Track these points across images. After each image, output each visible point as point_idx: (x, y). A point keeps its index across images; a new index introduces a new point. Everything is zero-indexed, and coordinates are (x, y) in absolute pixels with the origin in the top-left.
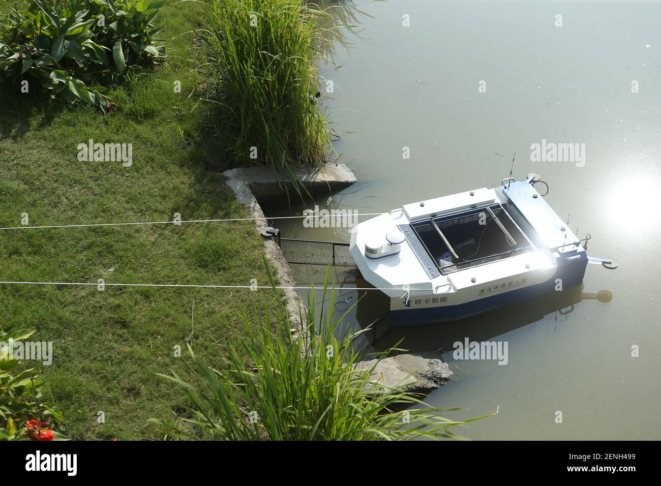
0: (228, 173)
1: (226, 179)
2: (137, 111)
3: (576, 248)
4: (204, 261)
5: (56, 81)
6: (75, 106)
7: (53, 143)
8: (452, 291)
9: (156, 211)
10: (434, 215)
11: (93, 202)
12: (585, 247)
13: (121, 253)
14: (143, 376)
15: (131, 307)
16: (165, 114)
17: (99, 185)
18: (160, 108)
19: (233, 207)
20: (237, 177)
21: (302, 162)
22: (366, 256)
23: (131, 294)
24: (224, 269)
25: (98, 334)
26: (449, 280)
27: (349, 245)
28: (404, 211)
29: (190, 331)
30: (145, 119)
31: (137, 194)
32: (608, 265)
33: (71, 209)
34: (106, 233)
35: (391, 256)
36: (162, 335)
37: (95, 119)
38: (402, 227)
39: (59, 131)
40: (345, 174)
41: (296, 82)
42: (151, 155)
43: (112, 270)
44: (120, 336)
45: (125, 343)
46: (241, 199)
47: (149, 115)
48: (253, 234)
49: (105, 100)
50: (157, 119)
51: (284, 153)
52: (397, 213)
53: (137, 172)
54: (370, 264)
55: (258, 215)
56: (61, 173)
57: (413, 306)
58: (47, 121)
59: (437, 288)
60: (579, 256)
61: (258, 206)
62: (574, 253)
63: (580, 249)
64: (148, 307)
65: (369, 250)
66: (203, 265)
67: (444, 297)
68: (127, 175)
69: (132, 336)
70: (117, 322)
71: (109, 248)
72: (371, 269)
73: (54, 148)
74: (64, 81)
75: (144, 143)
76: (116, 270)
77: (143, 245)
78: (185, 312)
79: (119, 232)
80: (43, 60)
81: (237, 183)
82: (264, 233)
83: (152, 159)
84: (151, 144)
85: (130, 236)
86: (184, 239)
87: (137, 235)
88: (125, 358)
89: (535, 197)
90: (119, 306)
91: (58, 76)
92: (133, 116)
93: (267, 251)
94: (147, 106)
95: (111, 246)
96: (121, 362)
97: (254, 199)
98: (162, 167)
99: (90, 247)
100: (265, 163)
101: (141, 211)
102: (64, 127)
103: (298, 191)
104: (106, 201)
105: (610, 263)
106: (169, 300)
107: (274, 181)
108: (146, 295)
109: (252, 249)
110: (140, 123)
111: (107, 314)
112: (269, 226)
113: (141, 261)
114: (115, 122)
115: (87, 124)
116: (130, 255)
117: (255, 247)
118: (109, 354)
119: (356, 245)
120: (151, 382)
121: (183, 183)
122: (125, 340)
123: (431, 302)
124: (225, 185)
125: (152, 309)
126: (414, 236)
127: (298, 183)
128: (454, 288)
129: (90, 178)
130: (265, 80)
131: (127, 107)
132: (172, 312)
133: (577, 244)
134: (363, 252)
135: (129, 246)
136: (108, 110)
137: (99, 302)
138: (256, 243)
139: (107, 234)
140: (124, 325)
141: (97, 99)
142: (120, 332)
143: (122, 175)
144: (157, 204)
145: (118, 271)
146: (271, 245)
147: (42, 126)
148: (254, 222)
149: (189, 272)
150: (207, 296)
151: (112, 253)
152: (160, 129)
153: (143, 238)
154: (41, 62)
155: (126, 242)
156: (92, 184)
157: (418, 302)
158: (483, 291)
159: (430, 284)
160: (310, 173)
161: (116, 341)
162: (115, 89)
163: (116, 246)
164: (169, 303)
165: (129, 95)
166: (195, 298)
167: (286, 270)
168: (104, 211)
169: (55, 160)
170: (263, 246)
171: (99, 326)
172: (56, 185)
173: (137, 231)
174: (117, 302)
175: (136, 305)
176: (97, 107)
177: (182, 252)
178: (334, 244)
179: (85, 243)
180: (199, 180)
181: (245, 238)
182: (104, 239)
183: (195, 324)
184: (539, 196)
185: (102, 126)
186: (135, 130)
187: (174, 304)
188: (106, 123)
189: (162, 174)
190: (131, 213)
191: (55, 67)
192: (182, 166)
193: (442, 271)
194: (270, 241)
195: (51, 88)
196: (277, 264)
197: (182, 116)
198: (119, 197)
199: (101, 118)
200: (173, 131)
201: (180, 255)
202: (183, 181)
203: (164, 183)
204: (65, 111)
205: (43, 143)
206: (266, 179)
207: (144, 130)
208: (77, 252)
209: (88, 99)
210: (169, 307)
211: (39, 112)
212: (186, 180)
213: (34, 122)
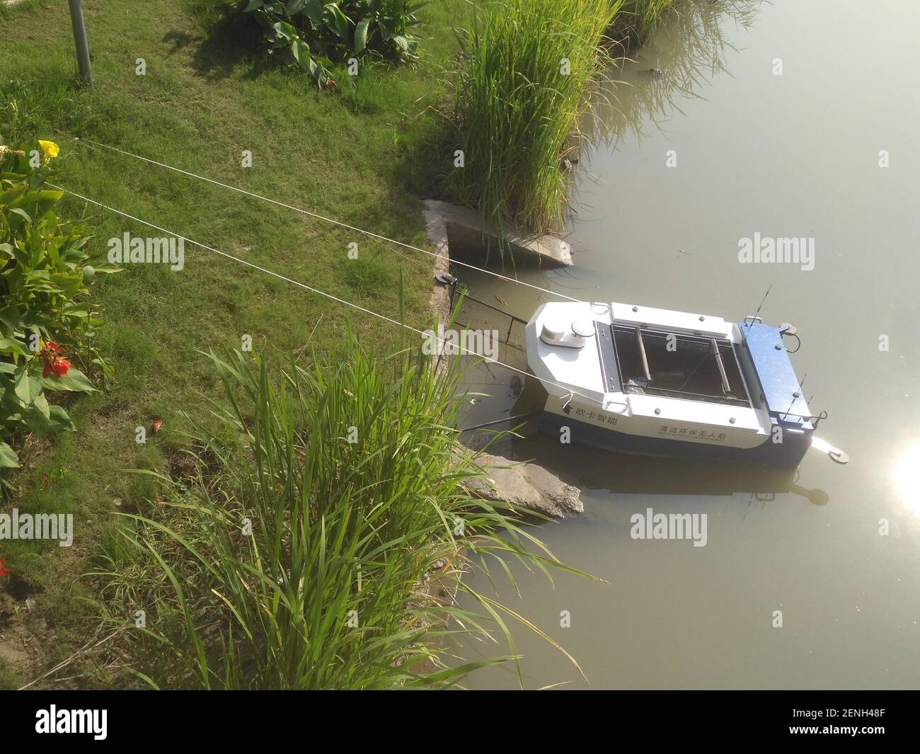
0: (430, 203)
1: (426, 208)
2: (357, 100)
3: (802, 421)
4: (355, 278)
5: (280, 34)
6: (291, 70)
7: (248, 99)
8: (625, 414)
9: (327, 209)
10: (643, 325)
12: (815, 426)
13: (266, 235)
15: (248, 294)
16: (388, 116)
17: (277, 159)
18: (385, 107)
19: (418, 237)
20: (438, 210)
21: (519, 223)
22: (540, 338)
23: (255, 282)
24: (374, 296)
25: (197, 307)
26: (627, 400)
28: (610, 309)
29: (304, 344)
30: (363, 113)
31: (315, 184)
34: (259, 209)
35: (570, 348)
36: (269, 336)
37: (306, 91)
38: (600, 325)
39: (262, 89)
40: (563, 253)
41: (544, 121)
42: (350, 150)
43: (246, 249)
44: (222, 319)
45: (223, 328)
46: (430, 234)
47: (369, 109)
48: (426, 273)
49: (327, 75)
50: (376, 118)
51: (503, 200)
52: (600, 307)
53: (327, 162)
54: (541, 349)
55: (442, 258)
56: (241, 131)
57: (572, 415)
58: (253, 75)
59: (609, 403)
60: (802, 432)
61: (446, 248)
62: (798, 426)
64: (269, 302)
65: (546, 333)
66: (353, 283)
67: (613, 418)
69: (235, 325)
70: (225, 303)
71: (255, 226)
72: (540, 354)
73: (246, 104)
74: (289, 38)
75: (349, 136)
76: (251, 251)
77: (295, 237)
78: (308, 323)
79: (275, 215)
80: (275, 6)
81: (435, 217)
82: (439, 277)
83: (350, 156)
84: (357, 140)
85: (285, 223)
86: (344, 249)
87: (294, 225)
89: (777, 348)
90: (235, 287)
91: (285, 29)
92: (351, 104)
93: (433, 297)
94: (371, 98)
95: (258, 224)
97: (445, 240)
98: (358, 167)
99: (235, 215)
100: (475, 207)
101: (311, 202)
102: (269, 87)
103: (502, 251)
104: (276, 177)
106: (295, 303)
107: (478, 230)
108: (272, 289)
109: (417, 288)
110: (354, 113)
111: (217, 290)
112: (449, 272)
113: (284, 252)
114: (326, 102)
115: (294, 93)
116: (275, 241)
117: (421, 287)
119: (534, 324)
121: (373, 193)
122: (225, 326)
123: (597, 417)
124: (420, 213)
125: (271, 306)
126: (609, 338)
127: (505, 243)
128: (630, 412)
129: (272, 148)
130: (509, 107)
131: (350, 91)
132: (293, 318)
133: (806, 419)
134: (538, 333)
135: (278, 232)
136: (325, 87)
137: (215, 275)
138: (424, 283)
140: (232, 308)
141: (318, 71)
142: (223, 314)
144: (333, 203)
145: (255, 253)
146: (441, 293)
148: (432, 262)
149: (333, 284)
150: (341, 317)
151: (256, 232)
152: (374, 129)
153: (298, 230)
155: (278, 227)
156: (270, 155)
157: (580, 411)
158: (665, 429)
159: (601, 396)
160: (523, 237)
161: (214, 323)
162: (344, 68)
163: (264, 226)
164: (294, 307)
166: (326, 313)
168: (269, 186)
169: (243, 116)
170: (431, 290)
171: (202, 300)
172: (230, 140)
173: (296, 221)
174: (235, 282)
175: (255, 294)
176: (313, 80)
177: (336, 261)
178: (514, 318)
179: (230, 209)
180: (391, 197)
181: (414, 273)
182: (254, 215)
183: (312, 340)
184: (784, 349)
185: (311, 101)
186: (345, 119)
187: (298, 310)
188: (317, 100)
189: (353, 175)
190: (299, 200)
191: (283, 18)
192: (380, 175)
193: (622, 389)
194: (442, 289)
195: (271, 41)
196: (438, 314)
197: (406, 125)
198: (293, 179)
199: (313, 93)
200: (386, 136)
201: (332, 262)
202: (375, 191)
203: (351, 184)
204: (277, 71)
205: (237, 94)
206: (471, 224)
207: (356, 123)
208: (217, 215)
209: (308, 67)
210: (292, 311)
211: (249, 62)
212: (378, 191)
213: (238, 71)
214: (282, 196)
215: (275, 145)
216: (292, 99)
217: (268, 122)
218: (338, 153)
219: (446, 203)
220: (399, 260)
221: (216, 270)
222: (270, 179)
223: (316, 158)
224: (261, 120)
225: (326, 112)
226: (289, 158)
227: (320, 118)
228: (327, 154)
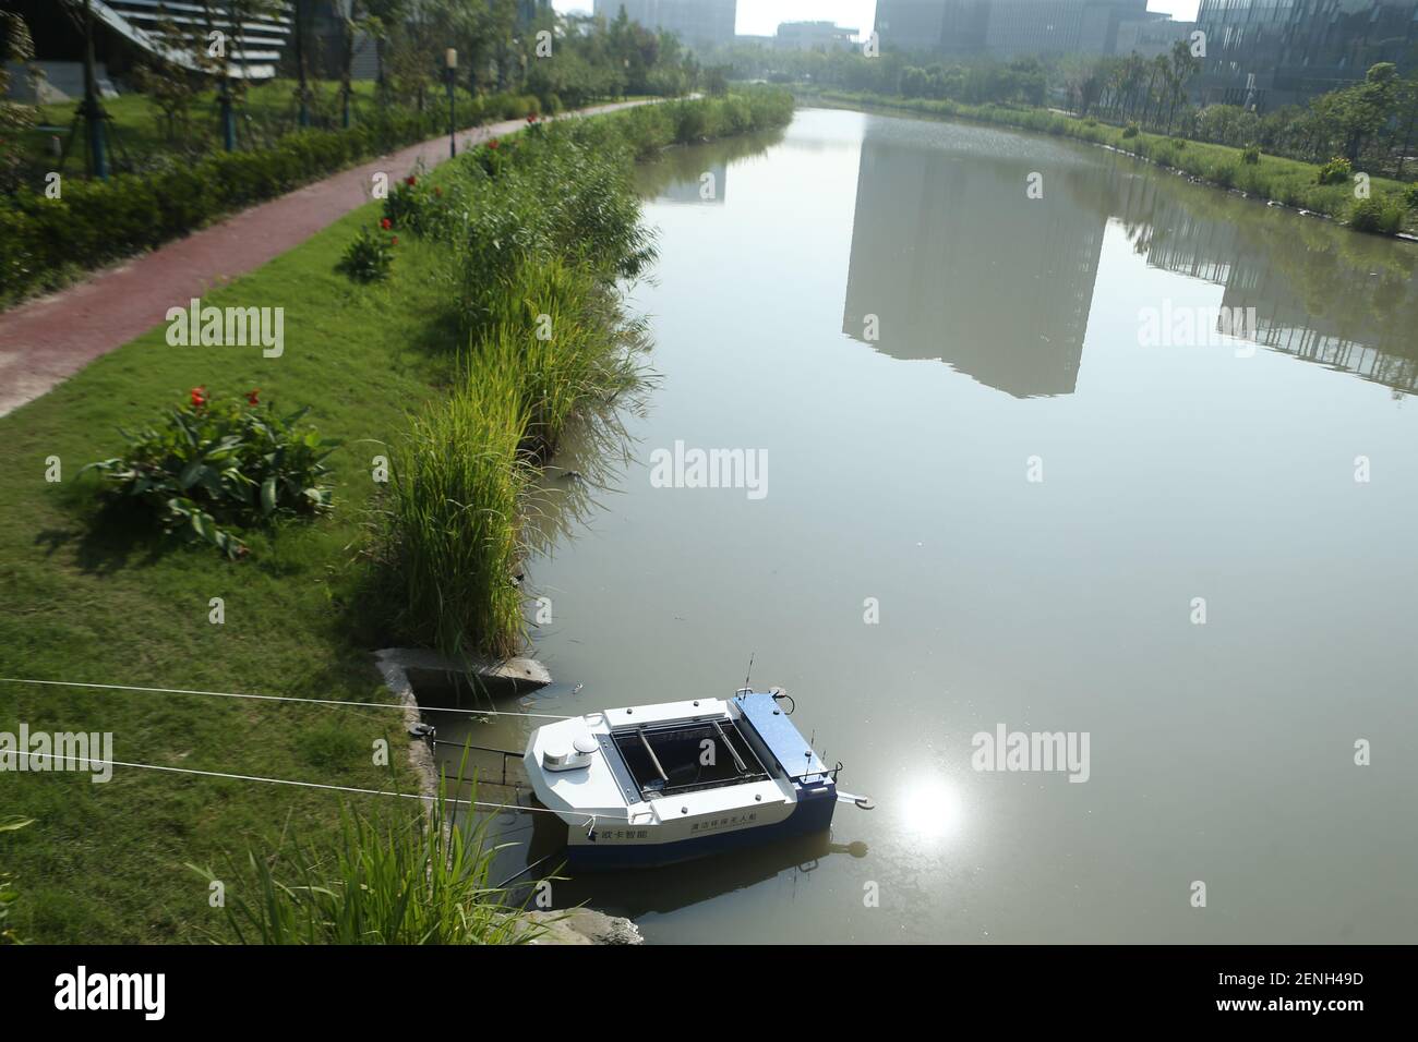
0: (382, 653)
1: (378, 659)
2: (277, 563)
3: (822, 778)
4: (319, 756)
5: (177, 510)
6: (195, 546)
7: (151, 587)
8: (654, 823)
9: (269, 686)
10: (643, 726)
11: (183, 665)
12: (834, 779)
13: (204, 734)
14: (189, 907)
15: (197, 807)
16: (314, 572)
17: (199, 645)
18: (309, 564)
19: (378, 692)
20: (393, 658)
21: (483, 651)
22: (543, 767)
23: (202, 791)
24: (346, 770)
25: (135, 840)
26: (651, 807)
27: (522, 756)
28: (605, 717)
30: (286, 574)
31: (249, 663)
32: (863, 805)
33: (149, 671)
34: (187, 704)
35: (578, 770)
36: (233, 851)
37: (217, 565)
38: (599, 737)
39: (165, 573)
40: (537, 672)
41: (486, 542)
42: (281, 617)
43: (184, 755)
44: (170, 846)
45: (174, 857)
46: (391, 685)
47: (292, 570)
48: (398, 729)
49: (237, 543)
50: (302, 577)
51: (461, 633)
52: (595, 719)
53: (257, 635)
54: (547, 778)
55: (410, 707)
57: (600, 841)
58: (152, 560)
59: (634, 816)
60: (826, 789)
61: (412, 696)
62: (820, 784)
63: (828, 780)
64: (223, 810)
65: (548, 759)
66: (317, 761)
67: (643, 831)
68: (242, 637)
69: (188, 849)
70: (170, 825)
71: (188, 727)
72: (548, 785)
73: (150, 593)
74: (187, 513)
75: (276, 602)
76: (190, 756)
77: (238, 727)
78: (276, 822)
79: (209, 707)
80: (164, 483)
81: (391, 667)
82: (413, 731)
83: (281, 623)
84: (286, 605)
85: (223, 714)
86: (299, 726)
87: (232, 713)
88: (167, 878)
89: (776, 713)
90: (179, 804)
91: (181, 505)
92: (270, 568)
93: (412, 753)
94: (292, 558)
96: (159, 884)
97: (409, 688)
98: (293, 633)
99: (161, 721)
100: (432, 646)
101: (249, 684)
102: (173, 569)
103: (472, 685)
104: (202, 666)
105: (865, 802)
106: (256, 802)
107: (441, 668)
108: (224, 793)
110: (276, 577)
111: (158, 813)
112: (423, 722)
113: (230, 747)
114: (242, 572)
115: (204, 570)
116: (216, 738)
118: (144, 870)
119: (533, 754)
120: (196, 917)
121: (315, 657)
122: (176, 853)
123: (625, 836)
124: (374, 666)
125: (228, 813)
126: (613, 749)
127: (474, 676)
128: (658, 819)
129: (190, 635)
130: (447, 535)
131: (267, 555)
132: (256, 820)
133: (825, 775)
134: (540, 762)
135: (217, 726)
136: (238, 556)
137: (151, 795)
138: (398, 741)
139: (191, 707)
140: (180, 830)
141: (227, 541)
142: (170, 840)
143: (236, 637)
144: (273, 678)
145: (195, 757)
146: (419, 747)
147: (143, 564)
148: (401, 716)
149: (296, 769)
150: (314, 803)
151: (191, 732)
152: (302, 589)
153: (241, 718)
154: (162, 486)
155: (216, 721)
156: (189, 642)
157: (607, 834)
158: (696, 826)
159: (624, 811)
160: (491, 665)
161: (161, 853)
162: (254, 533)
163: (200, 724)
164: (255, 808)
165: (271, 543)
166: (295, 805)
167: (433, 780)
168: (196, 678)
169: (149, 607)
170: (408, 746)
171: (141, 829)
172: (138, 637)
173: (235, 709)
174: (178, 798)
175: (205, 805)
176: (224, 552)
177: (292, 742)
178: (506, 754)
179: (153, 715)
180: (338, 655)
182: (185, 714)
183: (286, 839)
184: (782, 713)
185: (226, 575)
186: (268, 585)
188: (231, 572)
189: (290, 642)
190: (234, 684)
191: (177, 494)
192: (320, 636)
193: (643, 798)
194: (419, 742)
195: (167, 520)
196: (422, 771)
197: (336, 577)
198: (222, 663)
199: (225, 566)
200: (318, 593)
201: (288, 745)
202: (317, 654)
203: (290, 653)
204: (180, 550)
205: (137, 586)
206: (430, 664)
207: (280, 586)
208: (141, 725)
209: (214, 539)
210: (254, 813)
211: (144, 547)
212: (321, 653)
213: (134, 559)
214: (214, 685)
215: (193, 630)
216: (205, 577)
217: (180, 607)
218: (267, 623)
219: (399, 649)
220: (364, 723)
221: (152, 790)
222: (193, 669)
223: (244, 634)
224: (171, 607)
225: (245, 582)
226: (212, 641)
227: (240, 591)
228: (255, 627)
